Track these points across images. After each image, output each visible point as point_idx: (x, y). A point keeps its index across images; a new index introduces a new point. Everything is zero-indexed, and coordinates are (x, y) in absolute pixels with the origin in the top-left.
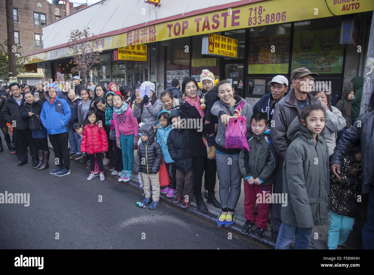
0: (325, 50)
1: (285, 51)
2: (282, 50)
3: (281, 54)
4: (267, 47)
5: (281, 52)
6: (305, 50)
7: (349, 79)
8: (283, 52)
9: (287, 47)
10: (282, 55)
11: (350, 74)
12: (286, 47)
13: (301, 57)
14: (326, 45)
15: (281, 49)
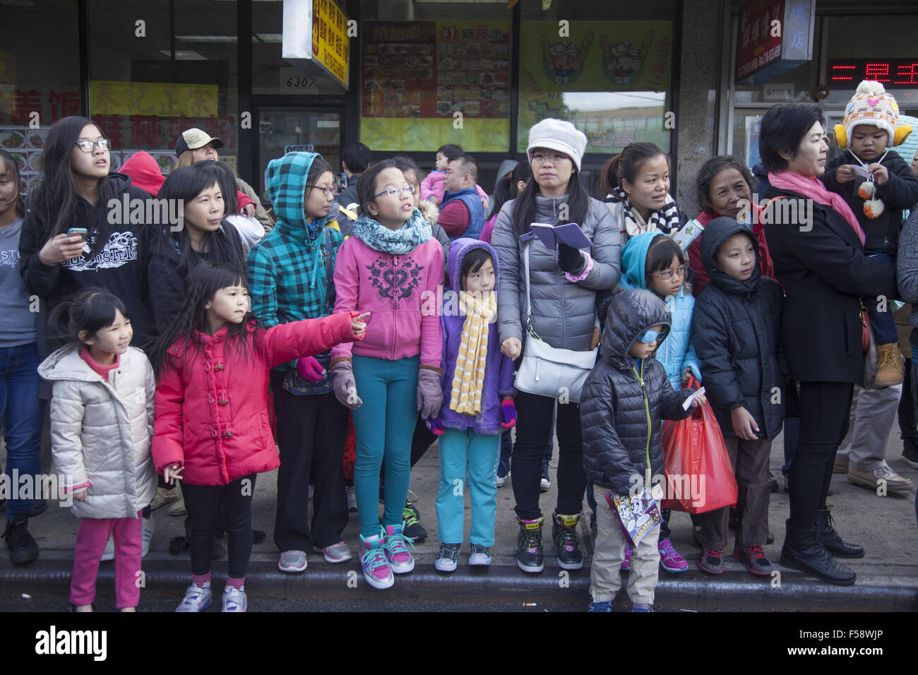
0: (620, 82)
1: (493, 77)
2: (483, 75)
3: (482, 87)
4: (430, 58)
5: (482, 79)
6: (561, 78)
7: (691, 169)
8: (488, 79)
9: (500, 63)
10: (485, 91)
11: (694, 157)
12: (496, 65)
13: (547, 100)
14: (621, 67)
15: (482, 71)
